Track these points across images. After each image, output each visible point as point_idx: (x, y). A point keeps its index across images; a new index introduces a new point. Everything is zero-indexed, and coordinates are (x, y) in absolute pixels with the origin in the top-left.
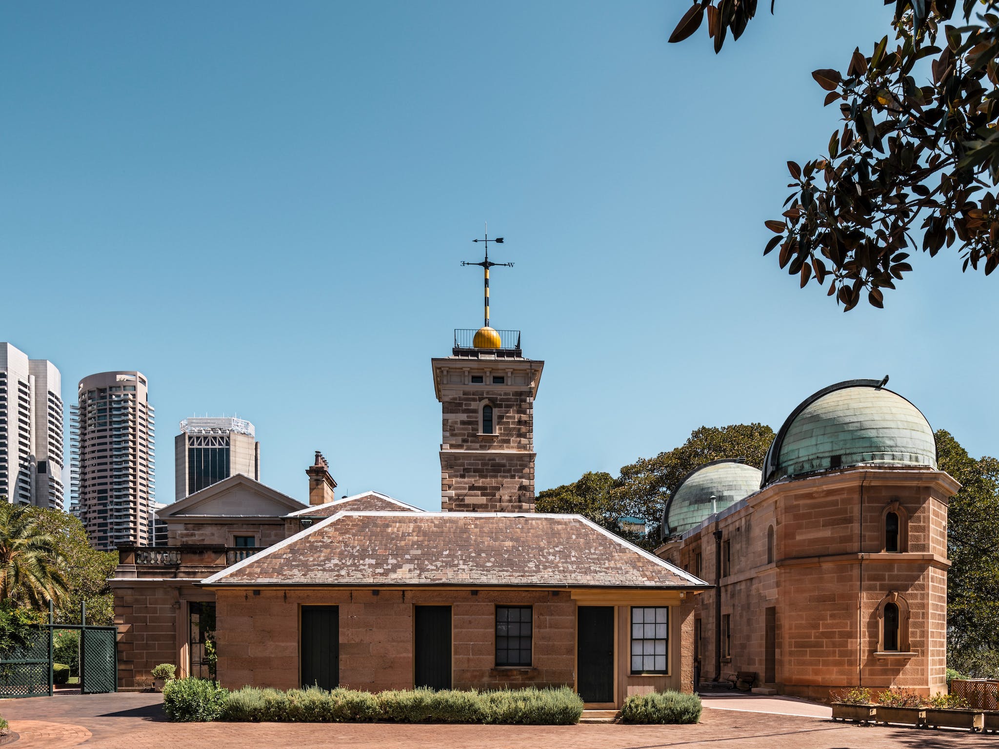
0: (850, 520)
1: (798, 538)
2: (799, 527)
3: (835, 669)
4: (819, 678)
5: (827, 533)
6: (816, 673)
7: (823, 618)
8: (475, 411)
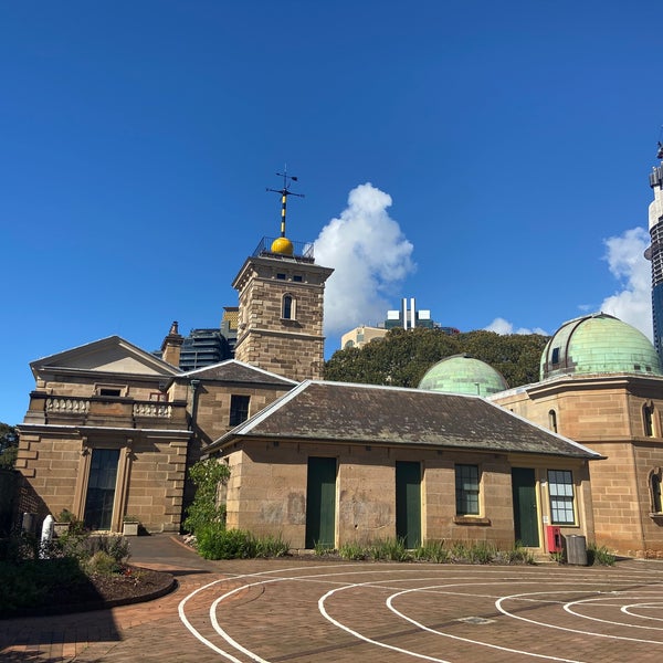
0: (621, 411)
1: (581, 421)
2: (581, 413)
3: (622, 526)
4: (609, 533)
5: (604, 419)
6: (607, 528)
7: (608, 484)
8: (278, 300)
